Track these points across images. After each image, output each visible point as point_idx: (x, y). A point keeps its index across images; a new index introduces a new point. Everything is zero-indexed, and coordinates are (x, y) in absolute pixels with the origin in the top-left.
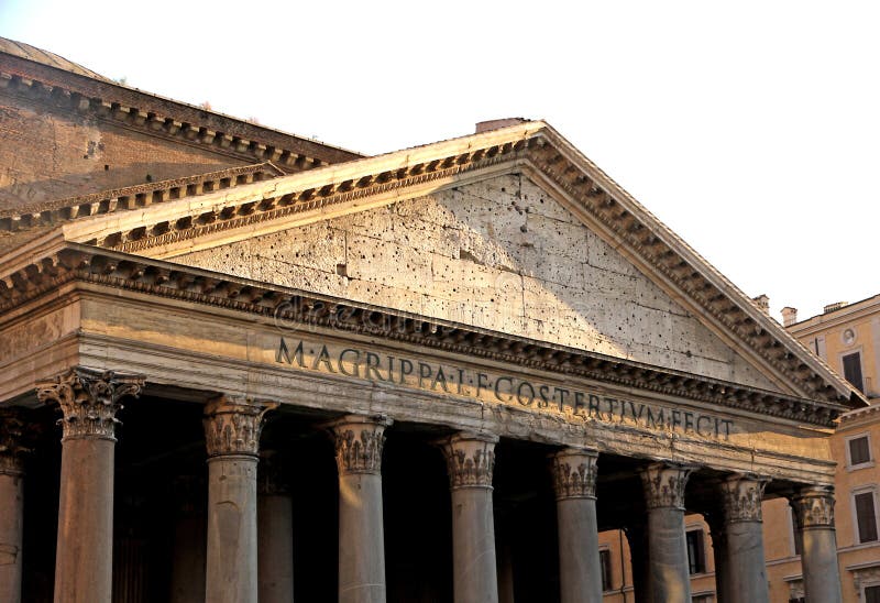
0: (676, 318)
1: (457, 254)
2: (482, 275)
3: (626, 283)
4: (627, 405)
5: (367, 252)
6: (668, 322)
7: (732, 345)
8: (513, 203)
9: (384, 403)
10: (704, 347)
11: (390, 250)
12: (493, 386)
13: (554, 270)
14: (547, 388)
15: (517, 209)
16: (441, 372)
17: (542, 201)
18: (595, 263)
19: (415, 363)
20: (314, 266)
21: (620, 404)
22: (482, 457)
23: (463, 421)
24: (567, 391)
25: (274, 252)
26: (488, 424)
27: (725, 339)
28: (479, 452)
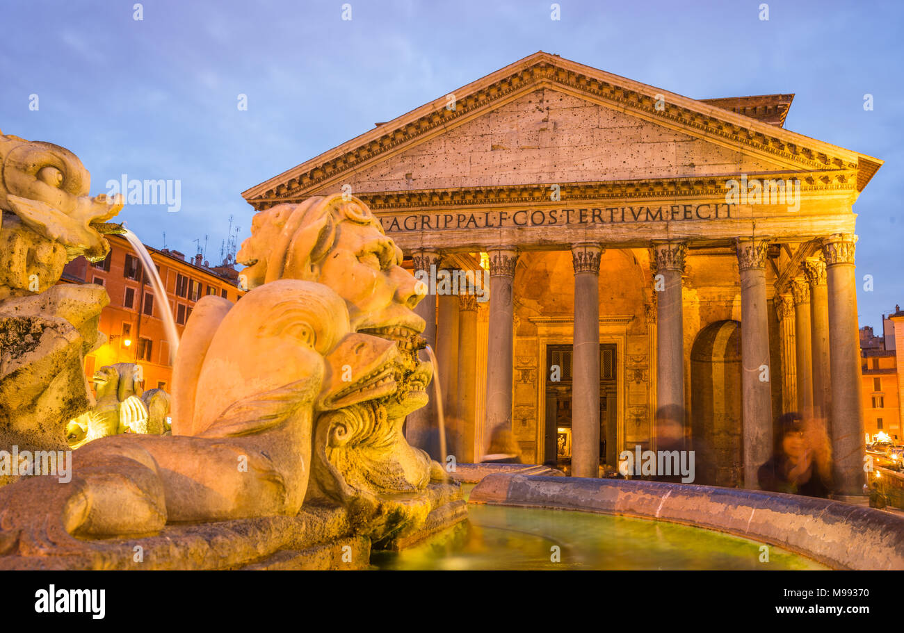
0: (681, 144)
1: (489, 148)
2: (508, 156)
3: (633, 132)
4: (627, 209)
5: (426, 162)
6: (673, 148)
7: (739, 150)
8: (537, 108)
9: (431, 239)
10: (709, 157)
11: (442, 158)
12: (512, 217)
13: (566, 138)
14: (555, 211)
15: (540, 110)
16: (472, 217)
17: (561, 100)
18: (604, 126)
19: (455, 216)
20: (393, 178)
21: (620, 210)
22: (498, 260)
23: (486, 241)
24: (573, 210)
25: (368, 177)
26: (504, 241)
27: (732, 148)
28: (495, 257)
